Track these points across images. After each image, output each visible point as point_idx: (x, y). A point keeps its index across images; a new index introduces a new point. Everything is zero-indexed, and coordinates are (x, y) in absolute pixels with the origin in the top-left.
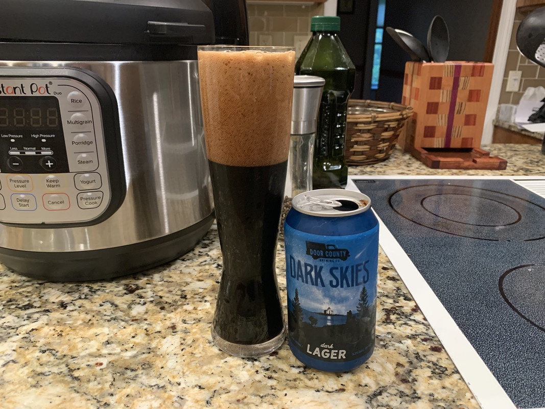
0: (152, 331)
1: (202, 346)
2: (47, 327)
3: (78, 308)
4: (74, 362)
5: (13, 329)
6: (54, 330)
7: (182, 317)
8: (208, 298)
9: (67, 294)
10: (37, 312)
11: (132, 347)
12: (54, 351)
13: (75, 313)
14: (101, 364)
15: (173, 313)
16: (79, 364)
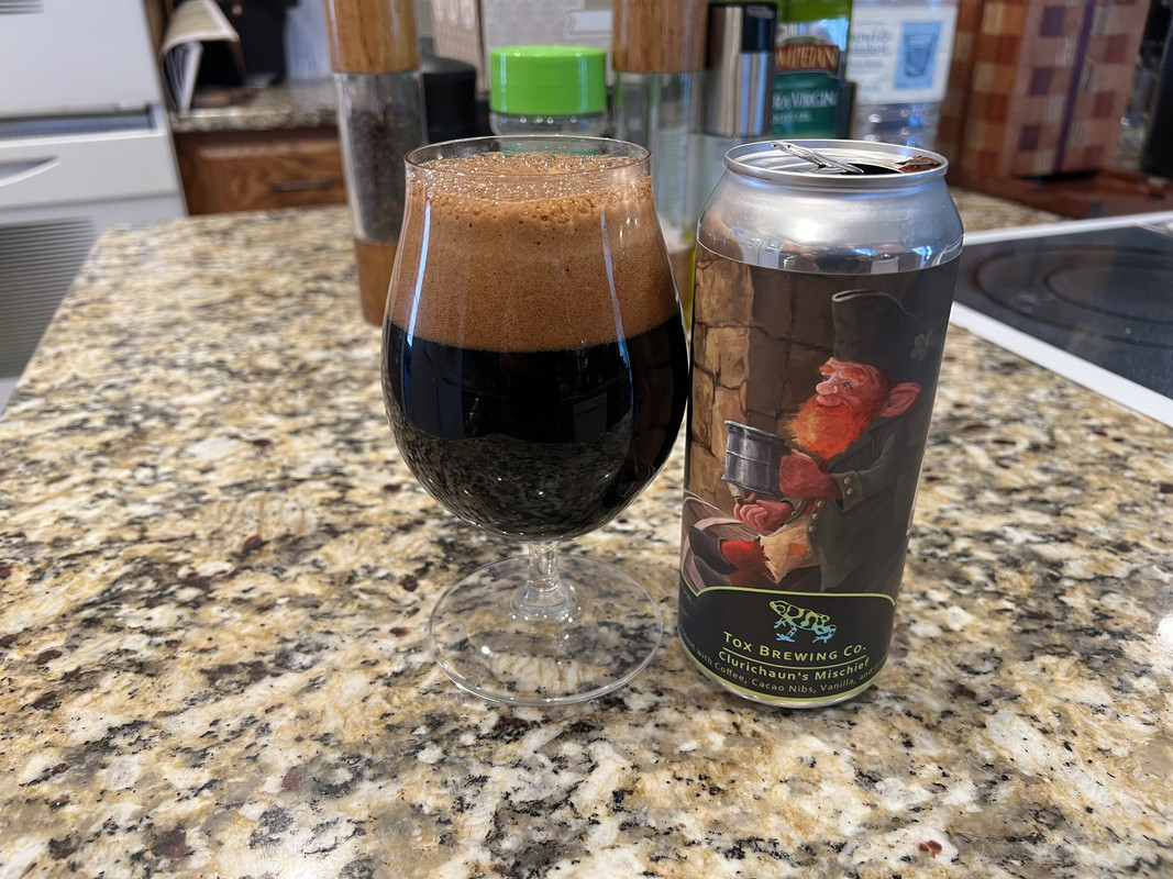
0: (928, 714)
1: (1095, 725)
2: (645, 776)
3: (657, 699)
4: (857, 859)
5: (556, 806)
6: (680, 779)
7: (949, 661)
8: (938, 596)
9: (575, 663)
10: (563, 737)
11: (944, 775)
12: (761, 844)
13: (668, 715)
14: (936, 847)
15: (911, 654)
16: (879, 864)
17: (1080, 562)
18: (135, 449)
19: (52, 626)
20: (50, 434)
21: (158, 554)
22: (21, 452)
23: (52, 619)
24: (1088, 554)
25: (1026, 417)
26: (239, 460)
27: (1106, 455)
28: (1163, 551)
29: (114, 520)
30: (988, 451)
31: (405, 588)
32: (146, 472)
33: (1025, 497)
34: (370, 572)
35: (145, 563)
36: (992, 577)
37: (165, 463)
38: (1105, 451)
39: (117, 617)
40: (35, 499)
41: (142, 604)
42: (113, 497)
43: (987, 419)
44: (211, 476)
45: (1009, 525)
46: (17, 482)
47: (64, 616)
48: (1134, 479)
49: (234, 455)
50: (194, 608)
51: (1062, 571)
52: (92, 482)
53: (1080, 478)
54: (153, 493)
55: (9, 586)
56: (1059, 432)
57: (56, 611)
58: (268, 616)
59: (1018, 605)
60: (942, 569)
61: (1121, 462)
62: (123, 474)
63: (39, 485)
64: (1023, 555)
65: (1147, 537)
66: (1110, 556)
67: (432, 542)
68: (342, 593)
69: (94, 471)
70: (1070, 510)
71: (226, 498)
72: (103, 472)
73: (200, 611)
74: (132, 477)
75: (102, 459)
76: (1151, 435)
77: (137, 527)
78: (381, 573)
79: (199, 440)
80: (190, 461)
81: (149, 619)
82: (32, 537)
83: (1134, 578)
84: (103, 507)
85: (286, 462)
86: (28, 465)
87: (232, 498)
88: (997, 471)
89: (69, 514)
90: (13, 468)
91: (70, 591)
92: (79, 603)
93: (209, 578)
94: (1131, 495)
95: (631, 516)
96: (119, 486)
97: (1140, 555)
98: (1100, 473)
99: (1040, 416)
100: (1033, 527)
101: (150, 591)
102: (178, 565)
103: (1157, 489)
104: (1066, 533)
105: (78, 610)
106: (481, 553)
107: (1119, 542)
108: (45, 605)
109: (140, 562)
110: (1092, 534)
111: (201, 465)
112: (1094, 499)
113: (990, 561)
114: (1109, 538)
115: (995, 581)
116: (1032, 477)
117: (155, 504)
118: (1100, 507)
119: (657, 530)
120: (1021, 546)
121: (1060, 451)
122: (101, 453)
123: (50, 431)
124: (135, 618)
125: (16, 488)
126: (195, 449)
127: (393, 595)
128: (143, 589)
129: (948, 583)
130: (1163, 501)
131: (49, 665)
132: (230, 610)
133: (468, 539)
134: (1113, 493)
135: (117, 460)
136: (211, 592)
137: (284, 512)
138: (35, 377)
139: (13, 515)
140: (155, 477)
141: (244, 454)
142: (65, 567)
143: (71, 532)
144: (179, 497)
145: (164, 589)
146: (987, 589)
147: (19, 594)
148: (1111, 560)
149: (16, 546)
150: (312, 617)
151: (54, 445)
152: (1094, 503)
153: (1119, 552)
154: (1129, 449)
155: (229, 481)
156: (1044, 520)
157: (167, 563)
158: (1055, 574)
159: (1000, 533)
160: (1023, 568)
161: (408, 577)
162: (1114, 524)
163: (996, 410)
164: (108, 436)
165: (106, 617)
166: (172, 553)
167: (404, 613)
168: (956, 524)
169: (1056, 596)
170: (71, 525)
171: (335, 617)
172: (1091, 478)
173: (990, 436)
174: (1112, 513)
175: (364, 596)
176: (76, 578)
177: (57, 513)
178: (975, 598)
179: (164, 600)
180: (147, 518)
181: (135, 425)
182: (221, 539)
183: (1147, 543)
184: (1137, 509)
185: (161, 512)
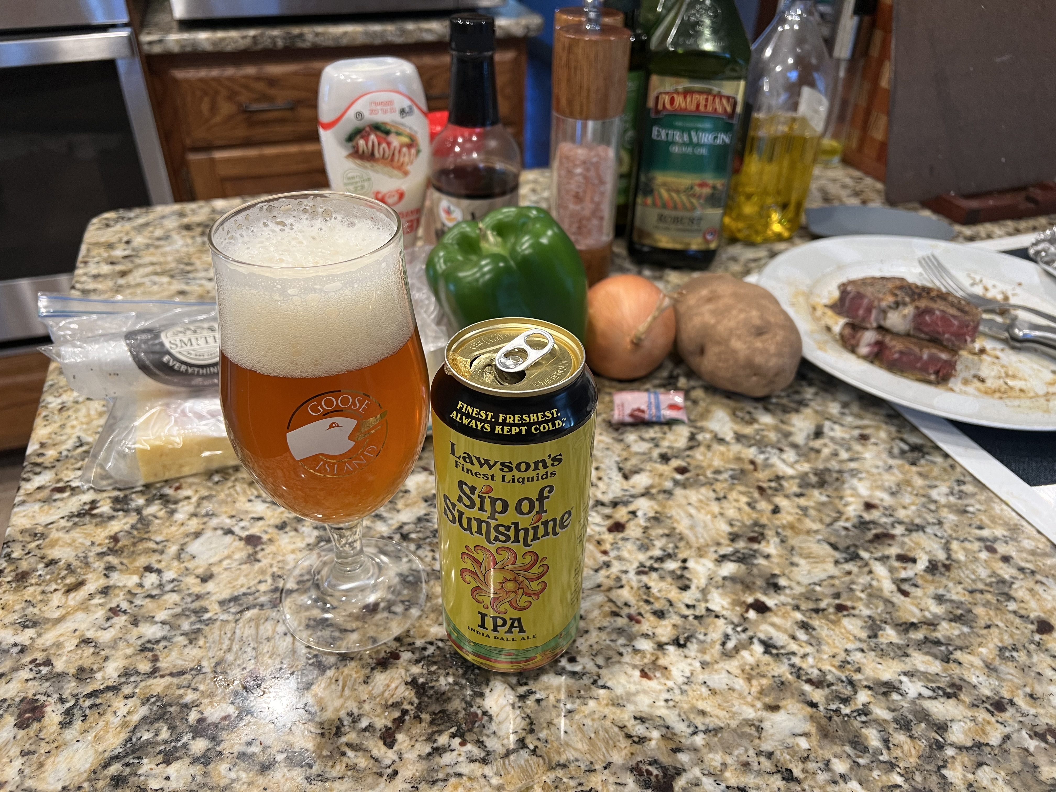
17: (962, 723)
18: (140, 547)
19: (86, 786)
20: (63, 523)
21: (169, 692)
22: (39, 547)
23: (85, 776)
24: (970, 714)
25: (929, 524)
26: (234, 565)
27: (993, 580)
28: (1032, 711)
29: (129, 645)
30: (892, 570)
31: (385, 744)
32: (151, 579)
33: (918, 635)
34: (354, 722)
35: (158, 704)
36: (886, 742)
37: (168, 568)
38: (994, 574)
39: (139, 776)
40: (57, 614)
41: (160, 758)
42: (125, 612)
43: (893, 526)
44: (210, 586)
45: (905, 674)
46: (39, 589)
47: (94, 772)
48: (1015, 612)
49: (228, 557)
50: (206, 764)
51: (945, 735)
52: (105, 591)
53: (970, 611)
54: (159, 608)
55: (44, 731)
56: (955, 545)
57: (87, 766)
58: (270, 777)
59: (906, 780)
60: (845, 730)
61: (1006, 590)
62: (132, 580)
63: (59, 594)
64: (915, 713)
65: (1020, 692)
66: (988, 716)
67: (407, 683)
68: (331, 749)
69: (106, 576)
70: (958, 655)
71: (225, 617)
72: (116, 578)
73: (211, 767)
74: (141, 585)
75: (113, 560)
76: (1033, 553)
77: (150, 654)
78: (364, 723)
79: (197, 535)
80: (190, 565)
81: (168, 778)
82: (59, 665)
83: (1005, 746)
84: (118, 627)
85: (275, 569)
86: (47, 566)
87: (231, 618)
88: (898, 599)
89: (90, 634)
90: (35, 570)
91: (98, 739)
92: (107, 755)
93: (216, 725)
94: (1012, 635)
95: (579, 652)
96: (129, 597)
97: (1013, 717)
98: (987, 604)
99: (940, 523)
100: (926, 677)
101: (165, 742)
102: (187, 707)
103: (1034, 627)
104: (953, 685)
105: (106, 765)
106: (449, 699)
107: (997, 698)
108: (77, 756)
109: (154, 703)
110: (975, 687)
111: (200, 571)
112: (979, 640)
113: (885, 721)
114: (988, 693)
115: (889, 749)
116: (928, 609)
117: (163, 623)
118: (983, 650)
119: (603, 672)
120: (913, 702)
121: (954, 573)
122: (112, 551)
123: (62, 518)
124: (155, 776)
125: (39, 598)
126: (195, 547)
127: (375, 753)
128: (159, 738)
129: (848, 749)
130: (1038, 644)
132: (237, 767)
133: (437, 681)
134: (997, 631)
135: (125, 561)
136: (218, 744)
137: (277, 637)
138: (44, 441)
139: (40, 635)
140: (161, 586)
141: (237, 556)
142: (91, 707)
143: (92, 660)
144: (183, 614)
145: (177, 740)
146: (881, 758)
147: (54, 741)
148: (989, 723)
149: (46, 678)
150: (307, 778)
151: (67, 537)
152: (980, 645)
153: (996, 713)
154: (1014, 572)
155: (226, 594)
156: (935, 667)
157: (177, 704)
158: (941, 739)
159: (897, 684)
160: (913, 732)
161: (387, 729)
162: (994, 674)
163: (901, 514)
164: (115, 526)
165: (131, 774)
166: (182, 691)
167: (385, 777)
168: (859, 670)
169: (939, 768)
170: (92, 650)
171: (327, 780)
172: (979, 611)
173: (894, 551)
174: (993, 659)
175: (350, 753)
176: (101, 724)
177: (77, 633)
178: (871, 770)
179: (177, 754)
180: (158, 642)
181: (138, 511)
182: (224, 673)
183: (1020, 701)
184: (1015, 654)
185: (169, 635)
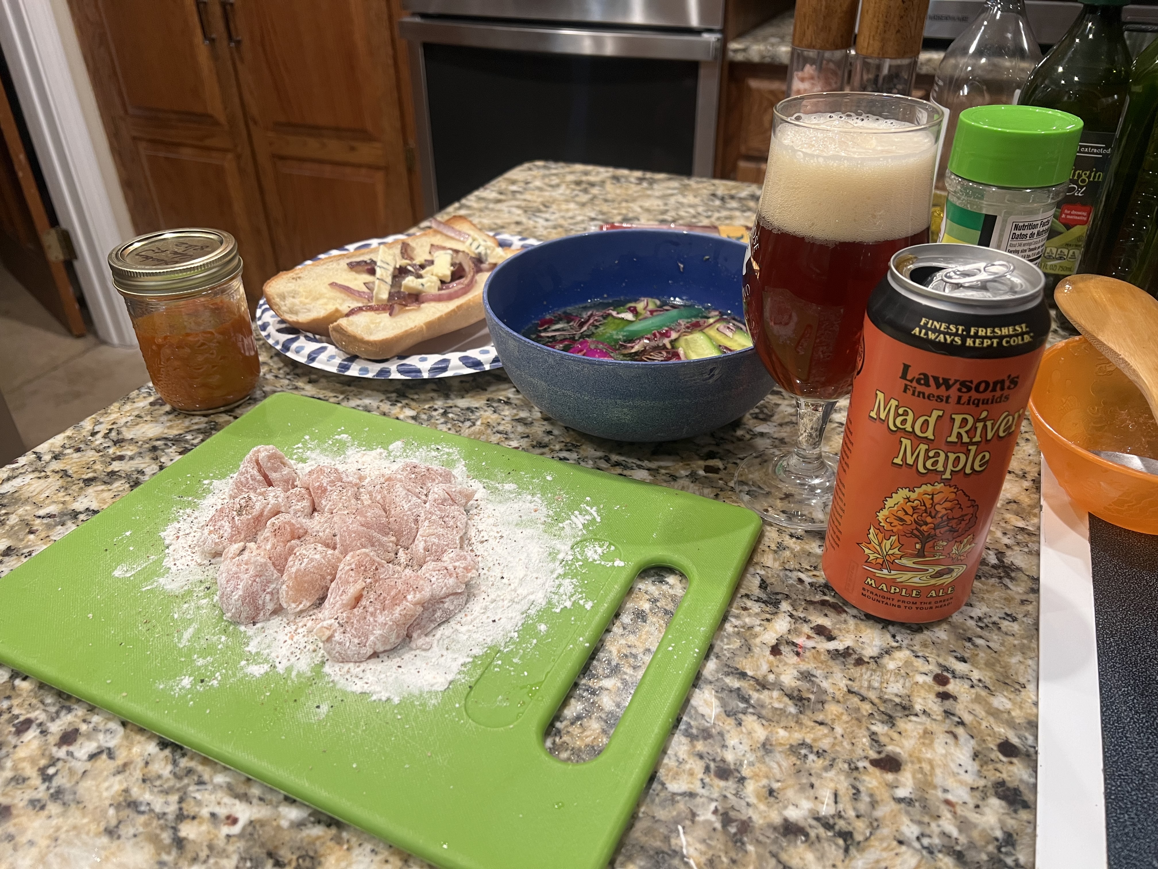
4: (197, 794)
14: (235, 821)
16: (201, 805)
19: (140, 443)
94: (835, 745)
97: (724, 788)
98: (853, 710)
104: (705, 731)
107: (732, 767)
110: (724, 746)
112: (793, 725)
113: (601, 708)
114: (730, 758)
121: (860, 670)
130: (854, 769)
131: (114, 463)
148: (692, 774)
152: (786, 728)
153: (712, 774)
154: (936, 710)
156: (711, 711)
162: (761, 753)
172: (834, 709)
173: (823, 621)
174: (781, 744)
183: (753, 785)
